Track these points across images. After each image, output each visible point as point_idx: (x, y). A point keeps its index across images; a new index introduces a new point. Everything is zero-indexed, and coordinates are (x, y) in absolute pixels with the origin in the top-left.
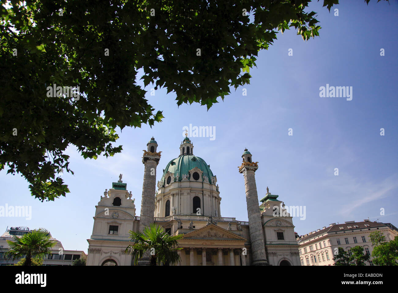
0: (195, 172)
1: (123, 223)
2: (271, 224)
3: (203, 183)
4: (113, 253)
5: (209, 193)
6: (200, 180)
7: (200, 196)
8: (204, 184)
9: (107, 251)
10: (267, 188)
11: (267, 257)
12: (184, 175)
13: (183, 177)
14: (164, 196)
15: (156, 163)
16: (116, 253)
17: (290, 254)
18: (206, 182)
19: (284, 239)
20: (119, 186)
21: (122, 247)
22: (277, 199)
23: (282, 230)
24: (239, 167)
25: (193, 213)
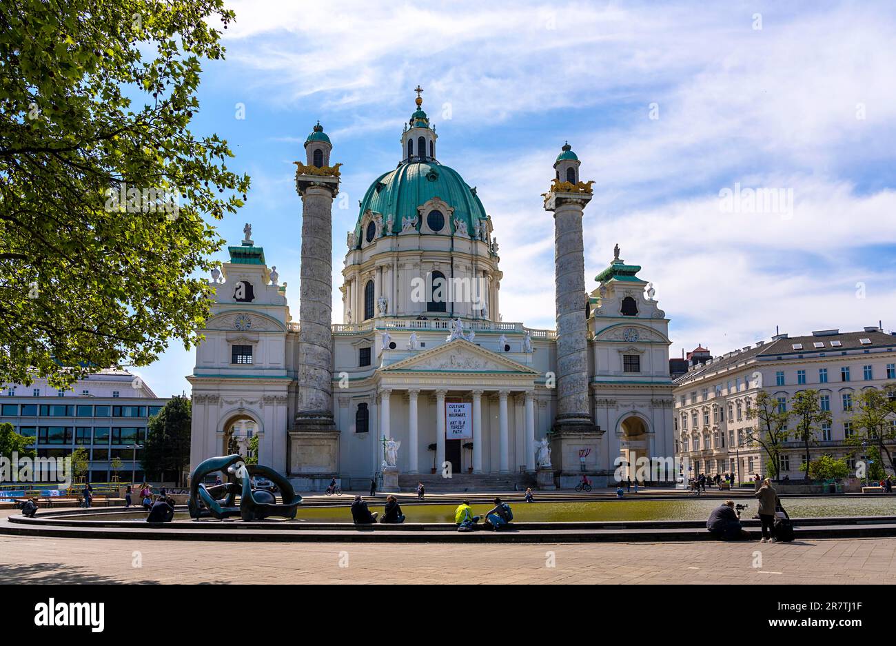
0: (433, 209)
1: (261, 338)
2: (612, 337)
3: (452, 239)
5: (468, 263)
6: (447, 229)
7: (445, 269)
8: (454, 240)
9: (234, 400)
10: (617, 247)
11: (593, 409)
12: (407, 218)
13: (403, 225)
14: (361, 271)
15: (330, 194)
16: (251, 403)
17: (651, 403)
18: (460, 235)
19: (639, 371)
20: (245, 254)
21: (264, 391)
22: (637, 275)
23: (636, 350)
24: (544, 195)
25: (428, 311)
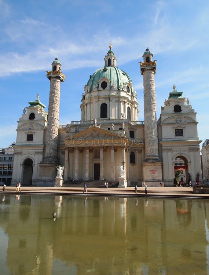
0: (103, 81)
1: (36, 132)
2: (170, 122)
4: (30, 154)
5: (116, 99)
6: (108, 88)
7: (107, 102)
8: (111, 91)
9: (26, 153)
10: (174, 86)
11: (160, 153)
12: (94, 86)
13: (93, 88)
16: (32, 154)
17: (189, 149)
18: (113, 89)
19: (183, 136)
21: (35, 150)
22: (181, 96)
23: (181, 127)
25: (101, 118)
